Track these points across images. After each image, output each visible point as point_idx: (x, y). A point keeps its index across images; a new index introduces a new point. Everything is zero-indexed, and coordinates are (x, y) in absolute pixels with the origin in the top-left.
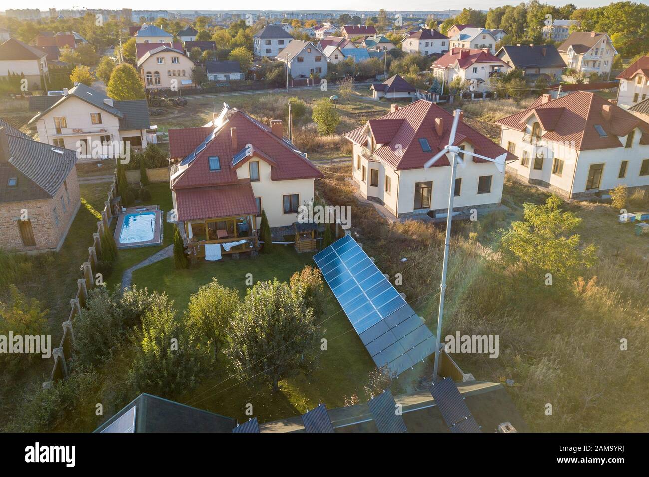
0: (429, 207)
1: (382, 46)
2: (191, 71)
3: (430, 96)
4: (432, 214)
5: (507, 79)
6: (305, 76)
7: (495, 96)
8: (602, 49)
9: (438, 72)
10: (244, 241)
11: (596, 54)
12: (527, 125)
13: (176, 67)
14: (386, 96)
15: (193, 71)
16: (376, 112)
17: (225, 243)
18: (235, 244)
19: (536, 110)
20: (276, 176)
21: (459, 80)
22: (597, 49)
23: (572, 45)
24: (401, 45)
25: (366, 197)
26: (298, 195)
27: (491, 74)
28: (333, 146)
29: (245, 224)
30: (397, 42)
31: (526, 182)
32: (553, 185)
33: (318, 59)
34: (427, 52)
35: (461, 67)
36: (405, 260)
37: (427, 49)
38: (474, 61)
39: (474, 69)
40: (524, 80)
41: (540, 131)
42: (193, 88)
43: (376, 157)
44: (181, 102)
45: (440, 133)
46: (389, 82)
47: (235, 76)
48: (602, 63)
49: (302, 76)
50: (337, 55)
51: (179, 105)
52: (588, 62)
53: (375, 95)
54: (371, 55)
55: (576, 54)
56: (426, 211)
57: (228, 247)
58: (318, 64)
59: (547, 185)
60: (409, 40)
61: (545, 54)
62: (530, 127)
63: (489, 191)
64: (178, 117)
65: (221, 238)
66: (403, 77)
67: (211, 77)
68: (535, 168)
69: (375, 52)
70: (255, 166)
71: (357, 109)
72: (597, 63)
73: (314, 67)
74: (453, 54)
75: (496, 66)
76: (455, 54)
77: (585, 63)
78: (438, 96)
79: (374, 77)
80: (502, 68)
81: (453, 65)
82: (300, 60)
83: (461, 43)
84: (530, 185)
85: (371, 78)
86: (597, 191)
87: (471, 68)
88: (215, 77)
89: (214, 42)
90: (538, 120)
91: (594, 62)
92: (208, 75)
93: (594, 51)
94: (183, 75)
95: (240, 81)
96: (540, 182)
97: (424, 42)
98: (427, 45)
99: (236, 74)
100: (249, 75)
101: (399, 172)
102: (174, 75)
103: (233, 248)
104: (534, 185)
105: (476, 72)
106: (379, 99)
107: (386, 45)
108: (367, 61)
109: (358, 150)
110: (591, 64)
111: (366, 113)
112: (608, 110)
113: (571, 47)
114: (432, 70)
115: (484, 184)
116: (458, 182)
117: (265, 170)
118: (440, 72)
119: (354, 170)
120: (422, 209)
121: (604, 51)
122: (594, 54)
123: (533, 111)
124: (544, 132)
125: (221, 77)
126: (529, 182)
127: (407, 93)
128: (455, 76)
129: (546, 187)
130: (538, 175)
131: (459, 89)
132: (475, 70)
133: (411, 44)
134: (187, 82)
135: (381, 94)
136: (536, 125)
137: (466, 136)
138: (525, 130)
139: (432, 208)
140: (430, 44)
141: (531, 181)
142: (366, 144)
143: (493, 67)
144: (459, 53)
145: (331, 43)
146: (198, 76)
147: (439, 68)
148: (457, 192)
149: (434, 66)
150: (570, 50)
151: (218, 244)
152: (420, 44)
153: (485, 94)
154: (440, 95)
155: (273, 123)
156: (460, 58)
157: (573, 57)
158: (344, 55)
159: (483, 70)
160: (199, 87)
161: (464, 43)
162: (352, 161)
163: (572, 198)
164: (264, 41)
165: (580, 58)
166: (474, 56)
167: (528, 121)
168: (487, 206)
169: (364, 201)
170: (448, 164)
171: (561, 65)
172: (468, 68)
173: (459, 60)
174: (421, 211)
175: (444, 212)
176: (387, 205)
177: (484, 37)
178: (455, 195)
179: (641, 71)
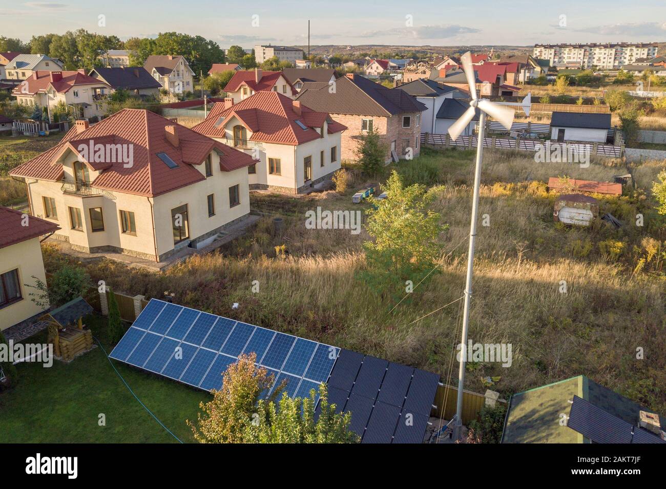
0: (188, 238)
3: (38, 125)
4: (192, 244)
8: (183, 70)
9: (24, 99)
11: (178, 75)
12: (226, 130)
19: (236, 112)
21: (62, 105)
22: (178, 71)
23: (156, 68)
25: (88, 251)
26: (15, 272)
27: (96, 97)
32: (273, 186)
35: (58, 91)
36: (236, 305)
38: (72, 83)
39: (74, 93)
43: (95, 191)
45: (176, 143)
48: (185, 83)
52: (174, 83)
55: (161, 76)
56: (186, 243)
59: (265, 187)
61: (138, 76)
62: (230, 133)
63: (238, 203)
74: (37, 78)
75: (98, 88)
77: (172, 84)
78: (47, 125)
80: (105, 90)
81: (46, 90)
83: (20, 71)
86: (311, 183)
87: (71, 91)
90: (240, 122)
93: (176, 72)
96: (258, 186)
101: (152, 200)
104: (255, 191)
105: (77, 96)
109: (42, 189)
112: (298, 106)
113: (154, 69)
114: (15, 98)
115: (234, 196)
116: (211, 198)
118: (28, 98)
120: (182, 242)
121: (185, 72)
122: (176, 75)
123: (233, 114)
124: (249, 134)
128: (53, 103)
129: (265, 189)
130: (254, 179)
131: (67, 115)
132: (76, 94)
136: (238, 128)
137: (213, 142)
138: (225, 136)
139: (192, 238)
142: (62, 178)
143: (95, 89)
144: (49, 75)
147: (25, 94)
148: (211, 213)
149: (15, 93)
150: (155, 71)
156: (52, 81)
159: (85, 94)
163: (298, 193)
165: (166, 79)
166: (70, 78)
167: (226, 126)
168: (240, 220)
169: (86, 256)
170: (203, 179)
171: (156, 85)
172: (68, 91)
173: (51, 83)
174: (181, 245)
175: (204, 240)
176: (130, 251)
177: (47, 65)
178: (210, 216)
179: (243, 83)
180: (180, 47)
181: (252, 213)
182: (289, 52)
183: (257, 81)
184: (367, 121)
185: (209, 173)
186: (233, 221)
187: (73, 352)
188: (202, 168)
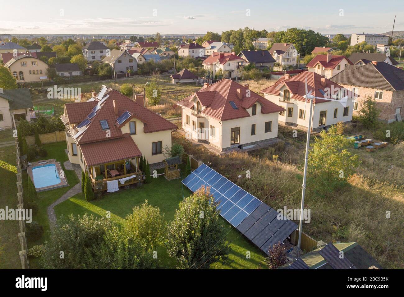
0: (239, 143)
1: (167, 53)
2: (46, 70)
3: (207, 80)
4: (240, 147)
5: (248, 68)
6: (123, 71)
7: (243, 78)
8: (291, 52)
9: (206, 66)
10: (134, 176)
11: (288, 55)
12: (280, 92)
13: (35, 68)
14: (180, 82)
15: (48, 70)
16: (178, 91)
17: (121, 178)
18: (128, 178)
19: (285, 82)
20: (147, 130)
21: (221, 70)
22: (289, 52)
23: (276, 51)
24: (178, 52)
25: (197, 141)
26: (161, 142)
27: (238, 67)
28: (160, 112)
29: (127, 165)
30: (175, 50)
31: (284, 125)
32: (300, 125)
33: (131, 61)
34: (193, 56)
35: (221, 63)
36: (240, 176)
37: (193, 54)
38: (227, 59)
40: (258, 69)
41: (289, 95)
42: (48, 81)
43: (203, 115)
44: (44, 90)
45: (240, 98)
46: (181, 73)
47: (76, 73)
48: (292, 60)
49: (121, 72)
50: (141, 59)
51: (42, 92)
52: (285, 59)
53: (173, 81)
54: (162, 58)
55: (278, 55)
56: (237, 146)
57: (123, 181)
58: (131, 64)
59: (296, 125)
60: (182, 49)
61: (264, 55)
62: (282, 93)
63: (271, 131)
64: (43, 101)
65: (116, 176)
66: (189, 70)
67: (59, 74)
68: (289, 116)
69: (163, 56)
70: (133, 124)
71: (165, 90)
72: (290, 60)
73: (128, 66)
74: (214, 56)
75: (240, 62)
76: (216, 56)
77: (284, 60)
78: (211, 80)
79: (167, 71)
80: (243, 63)
81: (216, 63)
82: (120, 61)
83: (212, 50)
84: (286, 126)
85: (166, 71)
86: (324, 127)
87: (227, 64)
88: (62, 74)
89: (55, 53)
90: (288, 88)
91: (288, 59)
92: (57, 73)
93: (287, 53)
94: (41, 73)
95: (80, 76)
96: (292, 124)
97: (191, 50)
98: (193, 52)
99: (76, 72)
100: (86, 72)
101: (221, 122)
102: (34, 73)
103: (126, 182)
104: (289, 126)
105: (229, 66)
106: (176, 83)
107: (169, 52)
108: (161, 62)
109: (186, 111)
110: (286, 60)
111: (172, 91)
112: (324, 81)
113: (275, 51)
114: (203, 66)
115: (268, 127)
116: (253, 127)
117: (140, 126)
118: (208, 66)
119: (183, 124)
122: (287, 55)
123: (284, 83)
124: (291, 95)
125: (66, 74)
126: (286, 125)
127: (192, 79)
128: (217, 69)
130: (290, 120)
131: (222, 76)
132: (229, 65)
133: (183, 51)
134: (44, 77)
135: (177, 81)
136: (286, 91)
137: (257, 99)
138: (279, 95)
139: (241, 144)
140: (195, 52)
141: (287, 124)
142: (193, 108)
143: (238, 62)
144: (218, 55)
145: (135, 51)
146: (51, 73)
147: (207, 64)
148: (253, 133)
149: (204, 63)
150: (275, 53)
151: (116, 179)
152: (189, 51)
153: (237, 78)
154: (212, 80)
155: (137, 96)
156: (219, 58)
157: (277, 57)
158: (145, 58)
159: (233, 65)
160: (52, 81)
161: (214, 51)
162: (182, 119)
163: (313, 132)
164: (90, 51)
165: (281, 57)
166: (227, 57)
167: (281, 89)
168: (270, 140)
169: (196, 143)
170: (249, 116)
171: (273, 61)
172: (225, 63)
173: (219, 59)
174: (234, 146)
175: (247, 146)
176: (212, 144)
177: (225, 47)
178: (252, 135)
179: (318, 62)
180: (298, 37)
181: (278, 137)
182: (377, 38)
183: (327, 61)
184: (378, 92)
185: (254, 113)
186: (266, 140)
187: (171, 177)
188: (250, 111)
